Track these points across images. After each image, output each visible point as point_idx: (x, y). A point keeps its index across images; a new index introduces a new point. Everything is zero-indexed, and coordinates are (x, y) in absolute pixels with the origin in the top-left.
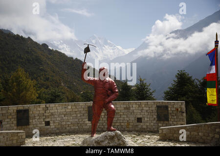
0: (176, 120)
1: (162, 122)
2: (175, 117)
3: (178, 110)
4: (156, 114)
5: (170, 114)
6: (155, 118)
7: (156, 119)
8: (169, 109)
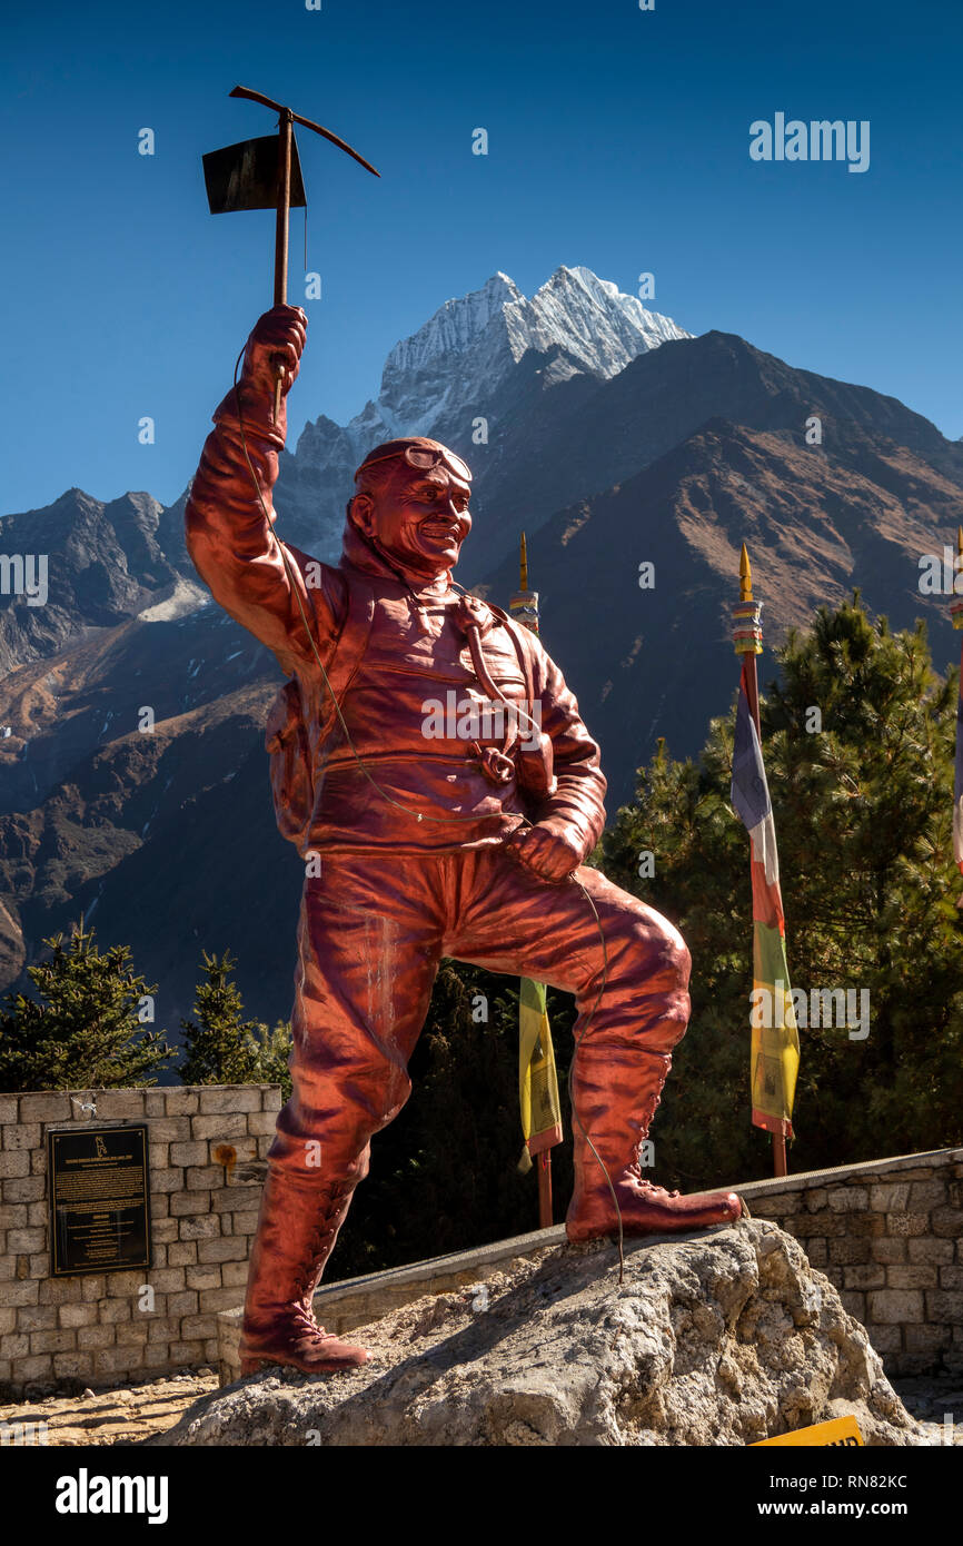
0: (212, 1253)
1: (92, 1286)
2: (208, 1227)
3: (227, 1155)
4: (40, 1213)
5: (159, 1206)
6: (24, 1260)
7: (40, 1266)
8: (158, 1157)
